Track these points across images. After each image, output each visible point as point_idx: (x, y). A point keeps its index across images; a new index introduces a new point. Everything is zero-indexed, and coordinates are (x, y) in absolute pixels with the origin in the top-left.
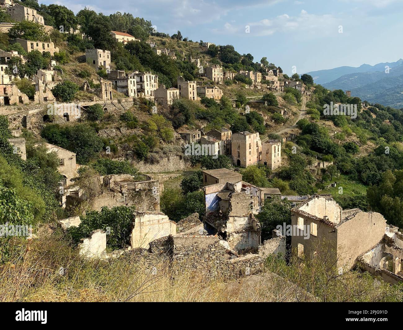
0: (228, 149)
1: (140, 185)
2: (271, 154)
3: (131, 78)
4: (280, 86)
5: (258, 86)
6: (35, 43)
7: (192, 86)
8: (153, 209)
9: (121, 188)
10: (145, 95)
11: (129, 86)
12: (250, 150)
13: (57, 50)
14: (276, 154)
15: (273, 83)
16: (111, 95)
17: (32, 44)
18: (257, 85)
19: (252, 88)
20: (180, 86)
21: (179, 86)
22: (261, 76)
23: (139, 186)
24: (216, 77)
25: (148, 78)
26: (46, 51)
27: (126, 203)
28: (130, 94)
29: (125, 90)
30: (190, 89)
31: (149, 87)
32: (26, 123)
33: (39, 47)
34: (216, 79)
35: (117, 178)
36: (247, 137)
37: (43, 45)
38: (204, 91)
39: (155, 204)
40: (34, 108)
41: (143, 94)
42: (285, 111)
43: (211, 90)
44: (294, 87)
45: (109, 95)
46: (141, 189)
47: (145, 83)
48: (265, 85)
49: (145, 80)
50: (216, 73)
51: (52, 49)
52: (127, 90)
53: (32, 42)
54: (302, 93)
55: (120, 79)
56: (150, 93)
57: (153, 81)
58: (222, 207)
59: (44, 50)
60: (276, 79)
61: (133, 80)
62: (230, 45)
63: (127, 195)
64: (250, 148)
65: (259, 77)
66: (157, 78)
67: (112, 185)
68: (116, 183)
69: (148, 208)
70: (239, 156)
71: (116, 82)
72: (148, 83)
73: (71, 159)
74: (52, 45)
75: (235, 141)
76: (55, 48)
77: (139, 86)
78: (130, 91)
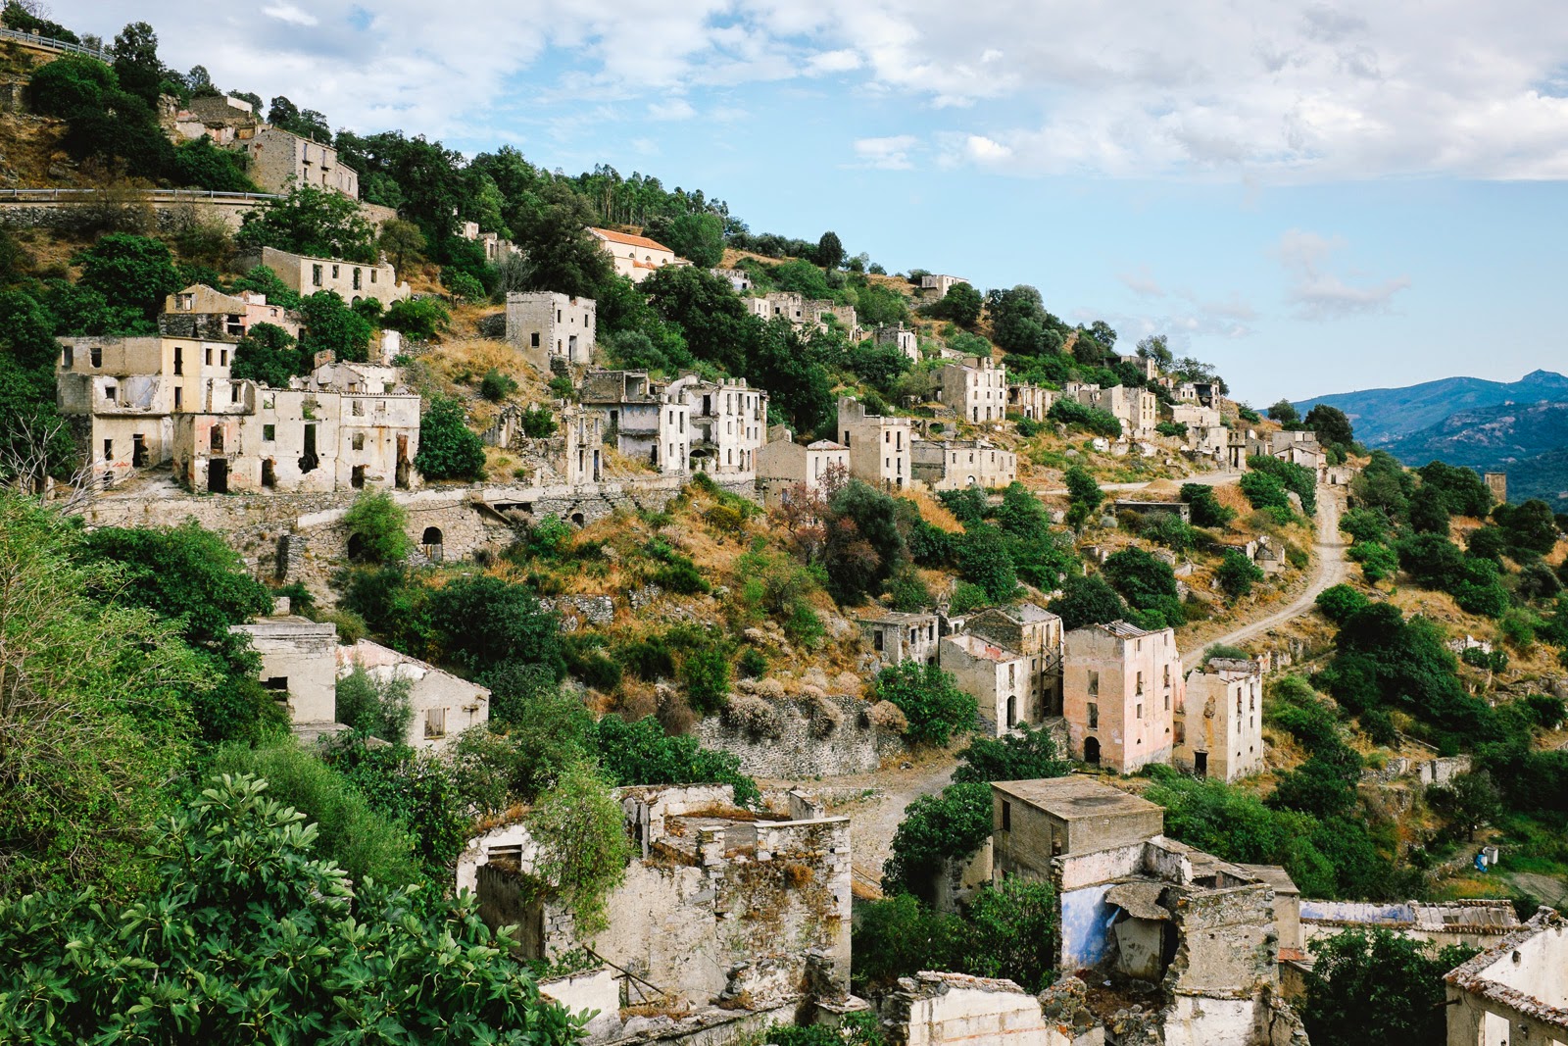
0: (1048, 692)
1: (775, 834)
2: (1224, 719)
3: (670, 399)
4: (1230, 447)
5: (1144, 445)
6: (327, 267)
7: (893, 437)
8: (824, 941)
9: (700, 843)
10: (717, 467)
11: (662, 430)
12: (1140, 700)
13: (404, 291)
14: (1245, 722)
15: (1203, 432)
16: (596, 465)
17: (317, 270)
18: (1143, 440)
19: (1122, 451)
20: (847, 433)
21: (841, 436)
22: (1154, 404)
23: (771, 841)
24: (982, 403)
25: (734, 403)
26: (364, 295)
27: (719, 910)
28: (663, 463)
29: (647, 446)
30: (888, 450)
31: (733, 438)
32: (286, 561)
33: (341, 281)
34: (979, 411)
35: (675, 800)
36: (1129, 645)
37: (356, 272)
38: (941, 456)
39: (833, 920)
40: (317, 506)
41: (714, 462)
42: (1261, 547)
43: (967, 453)
44: (1286, 454)
45: (589, 462)
46: (779, 853)
47: (723, 420)
48: (1175, 442)
49: (722, 410)
50: (982, 390)
51: (385, 287)
52: (654, 448)
53: (318, 263)
54: (1319, 474)
55: (630, 406)
56: (736, 462)
57: (749, 414)
58: (1131, 951)
59: (357, 293)
60: (1211, 417)
61: (677, 409)
62: (1024, 284)
63: (721, 875)
64: (1139, 693)
65: (1147, 411)
66: (765, 404)
67: (656, 832)
68: (672, 823)
69: (803, 936)
70: (1094, 723)
71: (614, 415)
72: (733, 420)
73: (472, 711)
74: (387, 273)
75: (1080, 659)
76: (398, 283)
77: (699, 434)
78: (663, 451)
